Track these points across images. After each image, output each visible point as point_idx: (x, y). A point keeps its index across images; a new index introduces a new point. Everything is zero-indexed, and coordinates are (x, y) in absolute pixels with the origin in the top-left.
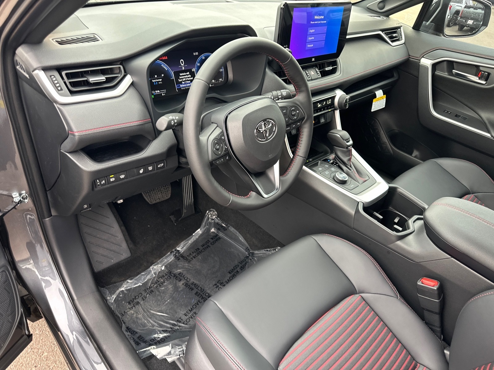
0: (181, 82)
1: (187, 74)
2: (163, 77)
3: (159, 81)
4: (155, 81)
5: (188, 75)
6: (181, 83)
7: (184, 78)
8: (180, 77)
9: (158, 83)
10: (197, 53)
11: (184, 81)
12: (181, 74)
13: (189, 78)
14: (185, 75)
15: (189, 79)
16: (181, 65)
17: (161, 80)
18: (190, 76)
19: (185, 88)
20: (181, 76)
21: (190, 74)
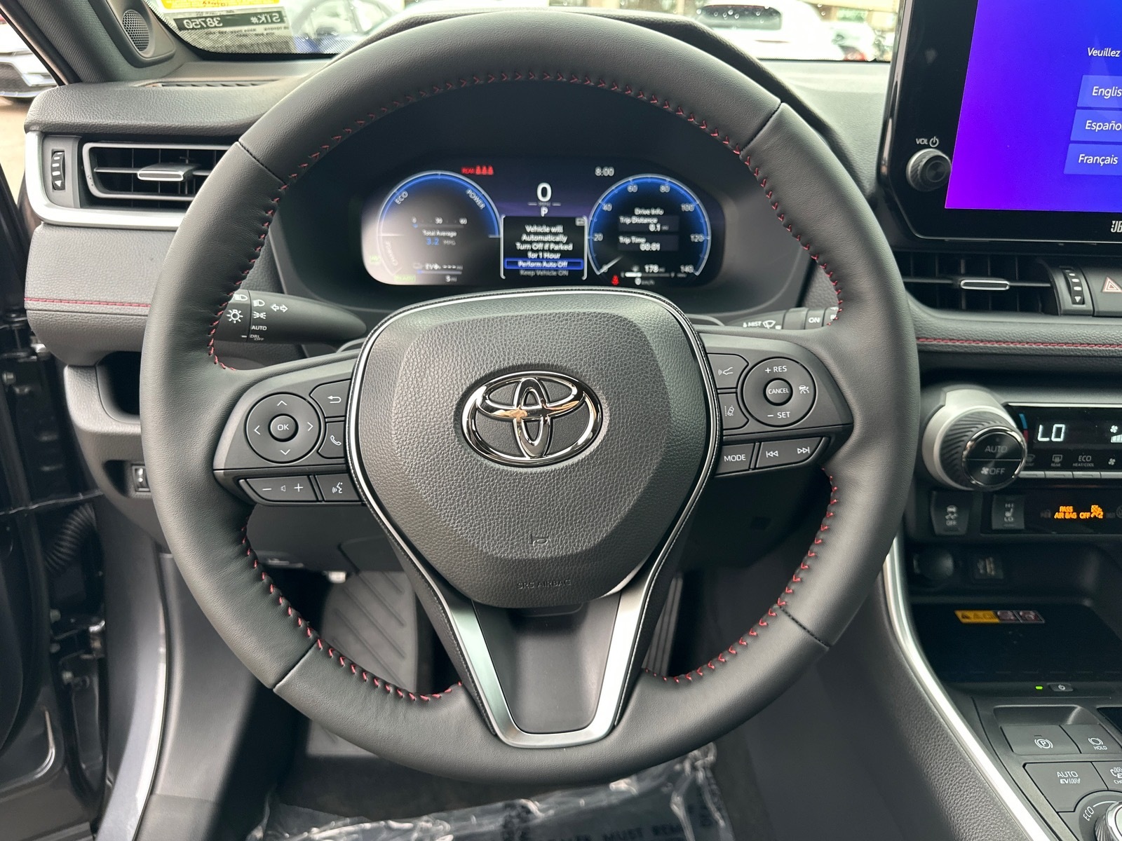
0: (526, 251)
1: (554, 230)
2: (462, 227)
3: (448, 238)
4: (433, 234)
5: (556, 234)
6: (523, 255)
7: (538, 242)
8: (524, 237)
9: (441, 242)
10: (609, 172)
11: (537, 251)
12: (529, 229)
13: (557, 243)
14: (545, 234)
15: (557, 248)
16: (537, 200)
17: (453, 234)
18: (565, 239)
19: (532, 273)
20: (529, 234)
21: (564, 233)
